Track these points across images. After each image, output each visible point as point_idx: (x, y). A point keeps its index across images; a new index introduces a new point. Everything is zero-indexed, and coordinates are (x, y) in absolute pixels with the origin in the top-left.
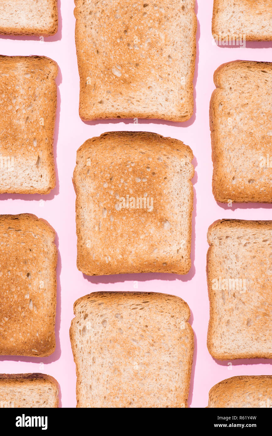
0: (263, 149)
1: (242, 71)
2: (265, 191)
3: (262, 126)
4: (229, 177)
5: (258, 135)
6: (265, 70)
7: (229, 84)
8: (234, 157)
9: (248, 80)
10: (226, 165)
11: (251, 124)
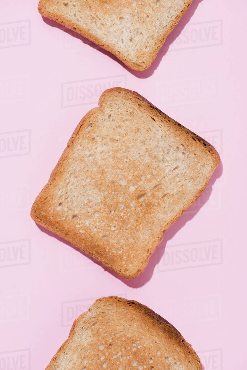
0: (106, 193)
1: (130, 105)
2: (83, 235)
3: (118, 171)
4: (57, 201)
5: (110, 177)
6: (155, 118)
7: (111, 111)
8: (73, 184)
9: (132, 118)
10: (60, 187)
11: (109, 162)
